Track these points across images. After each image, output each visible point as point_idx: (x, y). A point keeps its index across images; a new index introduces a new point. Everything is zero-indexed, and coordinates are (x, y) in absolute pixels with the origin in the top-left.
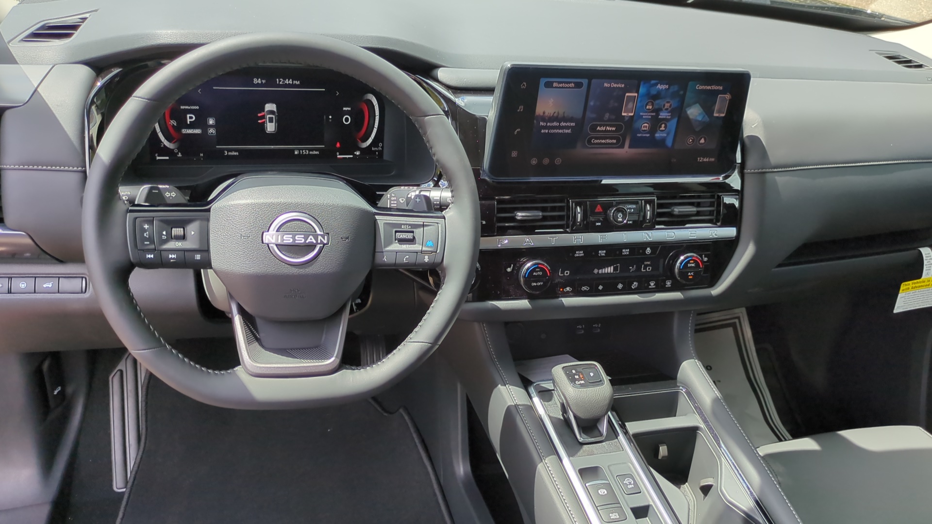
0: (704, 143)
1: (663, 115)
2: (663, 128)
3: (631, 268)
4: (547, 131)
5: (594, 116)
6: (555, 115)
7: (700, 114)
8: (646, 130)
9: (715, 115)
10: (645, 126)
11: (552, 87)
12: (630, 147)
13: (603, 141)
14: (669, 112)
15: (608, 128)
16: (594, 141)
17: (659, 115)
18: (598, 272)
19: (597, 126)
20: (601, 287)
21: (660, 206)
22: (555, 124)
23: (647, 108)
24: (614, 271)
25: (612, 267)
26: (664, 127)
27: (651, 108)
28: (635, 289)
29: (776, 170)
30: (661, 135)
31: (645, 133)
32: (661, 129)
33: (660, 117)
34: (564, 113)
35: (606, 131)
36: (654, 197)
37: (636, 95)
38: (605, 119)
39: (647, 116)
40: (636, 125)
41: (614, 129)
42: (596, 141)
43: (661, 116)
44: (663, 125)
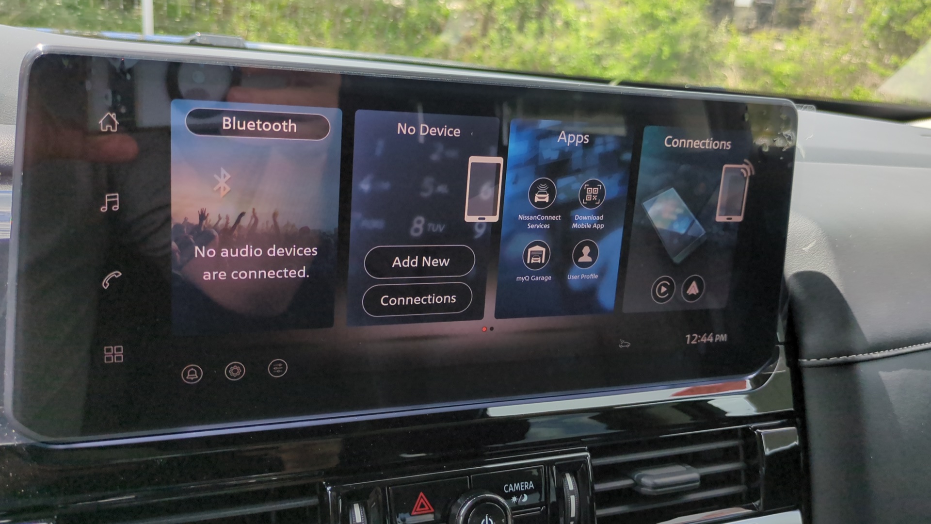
0: (698, 295)
1: (584, 220)
2: (585, 258)
4: (222, 276)
5: (377, 224)
6: (245, 222)
7: (680, 217)
8: (541, 264)
9: (720, 218)
10: (537, 254)
11: (216, 130)
12: (499, 315)
13: (417, 301)
14: (597, 213)
15: (427, 261)
16: (386, 301)
17: (571, 220)
19: (390, 255)
21: (603, 473)
22: (247, 251)
23: (536, 200)
26: (589, 255)
27: (547, 200)
29: (878, 355)
30: (583, 276)
31: (538, 274)
32: (581, 260)
33: (575, 226)
34: (275, 215)
35: (421, 270)
36: (583, 451)
37: (500, 160)
38: (413, 234)
39: (539, 223)
40: (512, 249)
41: (445, 262)
42: (394, 301)
43: (579, 222)
44: (586, 250)
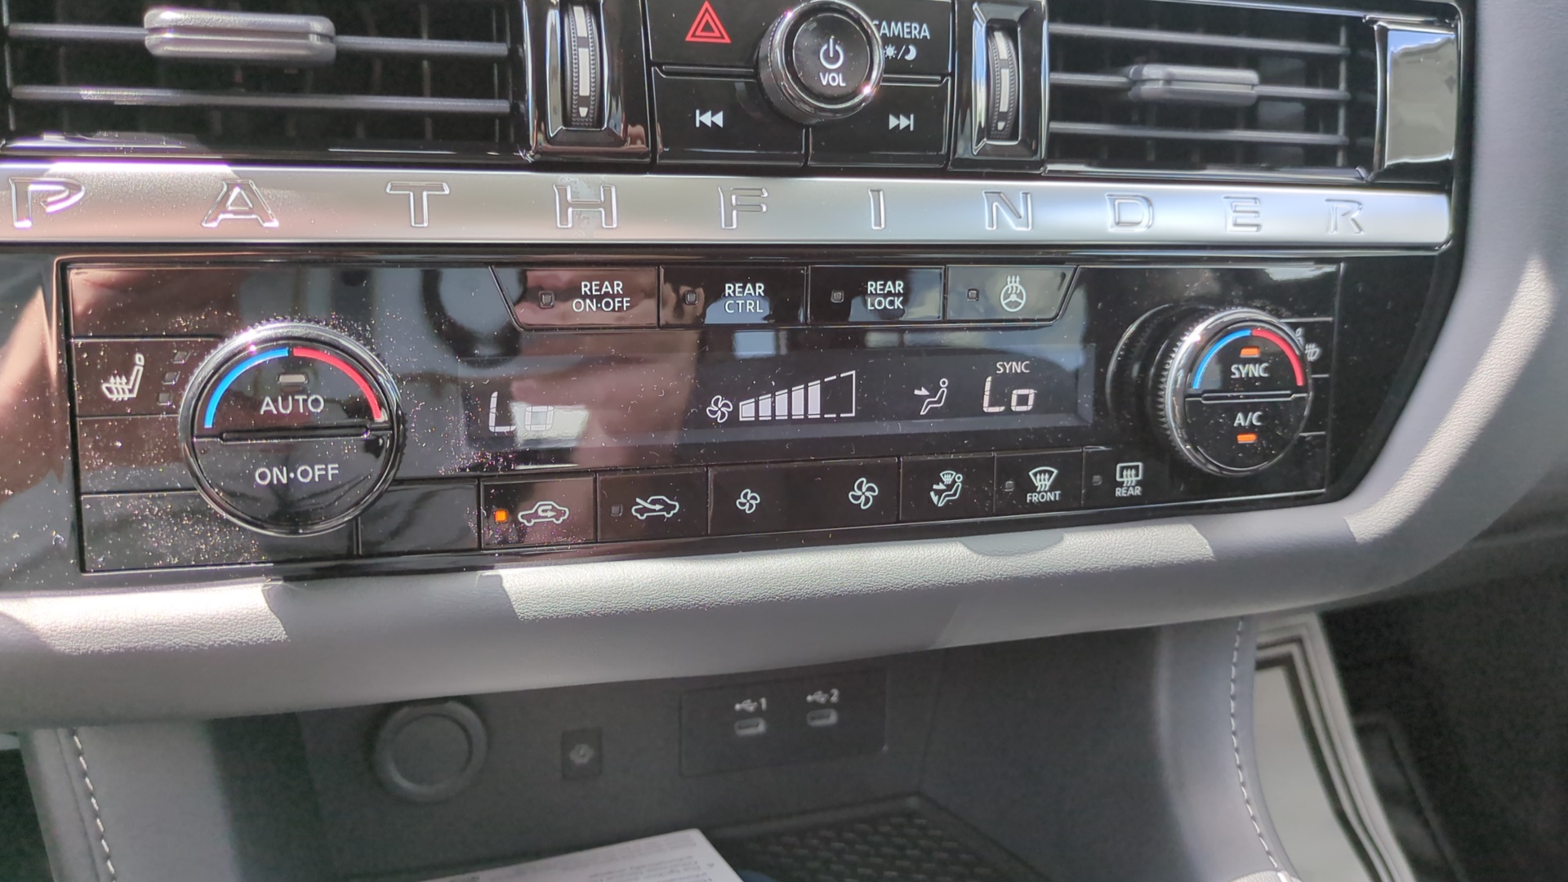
3: (924, 392)
18: (735, 412)
20: (748, 501)
21: (1069, 54)
24: (824, 410)
25: (815, 389)
28: (951, 510)
